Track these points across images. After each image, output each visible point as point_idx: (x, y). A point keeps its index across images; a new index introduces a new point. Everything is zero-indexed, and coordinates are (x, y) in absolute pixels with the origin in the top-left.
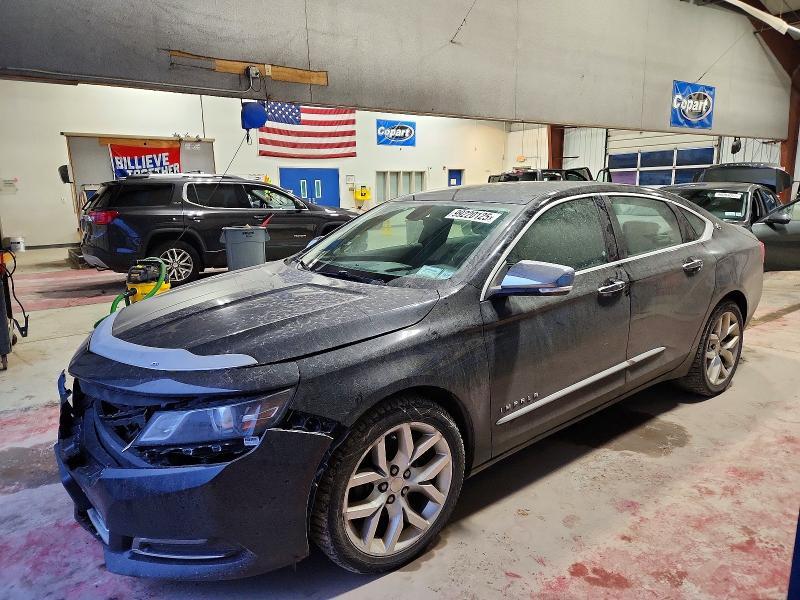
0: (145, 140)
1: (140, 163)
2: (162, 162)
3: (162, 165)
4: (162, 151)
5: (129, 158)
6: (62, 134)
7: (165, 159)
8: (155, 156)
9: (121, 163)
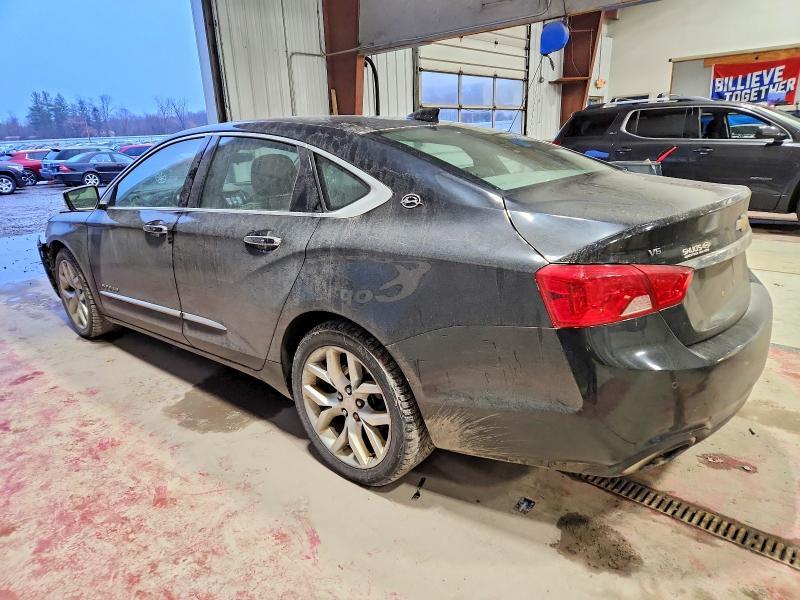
0: (757, 54)
1: (744, 83)
2: (772, 78)
3: (771, 82)
4: (775, 64)
5: (732, 78)
6: (670, 60)
7: (778, 74)
8: (765, 72)
9: (721, 85)
